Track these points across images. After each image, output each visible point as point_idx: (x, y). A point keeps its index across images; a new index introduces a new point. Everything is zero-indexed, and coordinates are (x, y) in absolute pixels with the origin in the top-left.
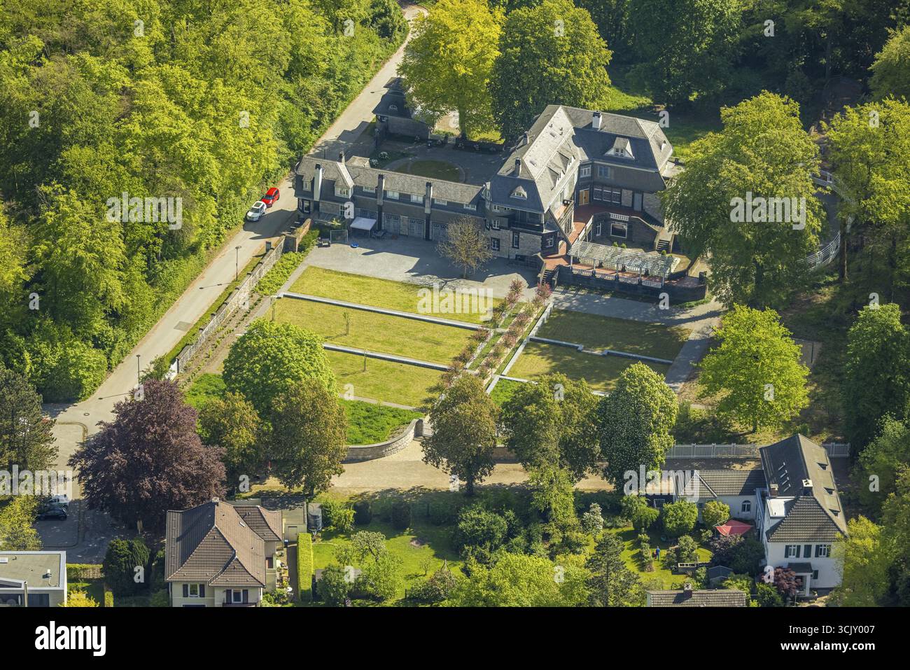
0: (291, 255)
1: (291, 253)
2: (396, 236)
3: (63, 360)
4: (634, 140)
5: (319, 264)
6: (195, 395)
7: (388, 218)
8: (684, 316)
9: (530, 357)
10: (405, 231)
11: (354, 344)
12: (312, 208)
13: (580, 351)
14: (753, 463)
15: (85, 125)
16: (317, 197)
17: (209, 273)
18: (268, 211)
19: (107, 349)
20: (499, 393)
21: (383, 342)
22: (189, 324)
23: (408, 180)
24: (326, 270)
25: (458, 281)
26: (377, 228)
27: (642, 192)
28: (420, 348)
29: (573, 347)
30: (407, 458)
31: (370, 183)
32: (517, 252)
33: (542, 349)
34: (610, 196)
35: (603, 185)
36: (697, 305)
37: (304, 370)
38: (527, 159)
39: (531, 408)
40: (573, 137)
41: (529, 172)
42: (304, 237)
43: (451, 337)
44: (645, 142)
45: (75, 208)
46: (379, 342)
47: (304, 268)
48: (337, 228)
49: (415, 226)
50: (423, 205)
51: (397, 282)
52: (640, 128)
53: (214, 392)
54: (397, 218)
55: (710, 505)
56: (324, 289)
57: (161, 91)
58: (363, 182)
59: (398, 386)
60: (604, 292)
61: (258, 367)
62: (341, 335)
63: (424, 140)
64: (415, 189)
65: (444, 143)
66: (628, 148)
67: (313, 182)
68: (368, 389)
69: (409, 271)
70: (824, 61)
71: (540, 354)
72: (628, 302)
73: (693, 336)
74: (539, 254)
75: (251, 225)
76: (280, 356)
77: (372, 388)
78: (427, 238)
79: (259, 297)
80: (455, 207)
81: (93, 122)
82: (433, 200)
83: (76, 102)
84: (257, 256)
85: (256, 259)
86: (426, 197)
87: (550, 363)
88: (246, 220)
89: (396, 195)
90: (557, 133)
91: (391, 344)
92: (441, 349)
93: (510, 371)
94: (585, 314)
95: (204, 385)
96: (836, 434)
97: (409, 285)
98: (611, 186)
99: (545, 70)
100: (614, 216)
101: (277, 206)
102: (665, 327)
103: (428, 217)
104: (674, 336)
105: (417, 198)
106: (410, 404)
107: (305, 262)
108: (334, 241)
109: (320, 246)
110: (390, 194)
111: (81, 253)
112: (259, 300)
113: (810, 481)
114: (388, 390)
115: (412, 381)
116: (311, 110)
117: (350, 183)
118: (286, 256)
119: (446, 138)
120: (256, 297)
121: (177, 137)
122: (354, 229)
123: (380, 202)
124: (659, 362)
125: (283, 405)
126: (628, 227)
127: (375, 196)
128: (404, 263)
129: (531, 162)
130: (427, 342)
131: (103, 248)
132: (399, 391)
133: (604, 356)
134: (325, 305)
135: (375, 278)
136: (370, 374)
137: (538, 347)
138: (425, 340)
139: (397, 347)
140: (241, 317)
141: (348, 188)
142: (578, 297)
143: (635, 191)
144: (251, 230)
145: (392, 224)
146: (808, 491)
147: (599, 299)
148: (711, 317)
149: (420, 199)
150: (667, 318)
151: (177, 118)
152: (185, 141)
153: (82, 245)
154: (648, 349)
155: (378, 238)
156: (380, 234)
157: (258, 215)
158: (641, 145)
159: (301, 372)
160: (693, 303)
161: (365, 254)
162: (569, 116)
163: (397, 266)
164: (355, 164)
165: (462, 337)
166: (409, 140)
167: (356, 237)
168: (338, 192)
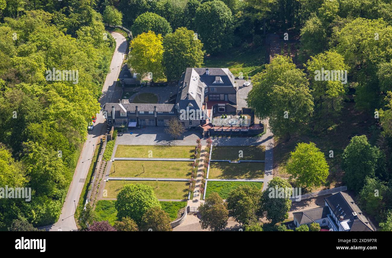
0: (111, 142)
1: (110, 141)
2: (145, 127)
3: (48, 210)
4: (222, 77)
5: (122, 143)
6: (99, 211)
7: (141, 120)
8: (260, 141)
9: (213, 169)
10: (147, 124)
11: (148, 176)
12: (112, 122)
13: (230, 163)
14: (314, 199)
15: (33, 114)
16: (114, 118)
17: (83, 155)
18: (95, 125)
19: (60, 199)
20: (209, 187)
21: (158, 173)
22: (84, 179)
23: (146, 106)
24: (125, 146)
25: (174, 141)
26: (138, 125)
27: (227, 94)
28: (173, 173)
29: (227, 161)
30: (188, 224)
31: (132, 110)
32: (191, 126)
33: (216, 165)
34: (215, 97)
35: (213, 94)
36: (262, 135)
37: (149, 202)
38: (190, 92)
39: (241, 202)
40: (200, 79)
41: (192, 97)
42: (113, 134)
43: (182, 166)
44: (227, 76)
45: (40, 150)
46: (157, 173)
47: (117, 146)
48: (124, 128)
49: (152, 122)
50: (154, 114)
51: (152, 146)
52: (223, 72)
53: (105, 209)
54: (144, 120)
55: (313, 225)
56: (127, 154)
57: (57, 94)
58: (130, 109)
59: (172, 192)
60: (228, 136)
61: (132, 205)
62: (142, 173)
63: (139, 85)
64: (150, 109)
65: (146, 85)
66: (221, 80)
67: (111, 113)
68: (161, 195)
69: (155, 140)
70: (261, 29)
71: (216, 167)
72: (237, 138)
73: (267, 149)
74: (200, 126)
75: (91, 131)
76: (140, 199)
77: (163, 194)
78: (156, 125)
79: (105, 163)
80: (166, 113)
81: (35, 112)
82: (157, 112)
83: (27, 105)
84: (98, 145)
85: (98, 146)
86: (154, 111)
87: (222, 170)
88: (88, 130)
89: (143, 112)
90: (195, 79)
91: (162, 173)
92: (180, 172)
93: (209, 176)
94: (224, 147)
95: (100, 206)
96: (337, 181)
97: (158, 146)
98: (216, 94)
99: (183, 55)
100: (219, 105)
101: (97, 122)
102: (255, 146)
103: (156, 118)
104: (260, 150)
105: (151, 112)
106: (179, 199)
107: (116, 144)
108: (124, 133)
109: (119, 136)
110: (140, 112)
111: (48, 169)
112: (106, 164)
113: (355, 213)
114: (169, 194)
115: (176, 188)
116: (98, 82)
117: (125, 111)
118: (108, 142)
119: (147, 83)
120: (105, 162)
121: (69, 112)
122: (130, 127)
123: (137, 115)
124: (260, 162)
125: (147, 219)
126: (225, 108)
127: (135, 114)
128: (152, 137)
129: (191, 93)
130: (174, 170)
131: (56, 164)
132: (173, 194)
133: (239, 163)
134: (131, 161)
135: (144, 146)
136: (160, 189)
137: (214, 164)
138: (173, 169)
139: (164, 174)
140: (102, 172)
141: (125, 113)
142: (219, 140)
143: (225, 94)
144: (92, 134)
145: (142, 123)
146: (356, 217)
147: (227, 139)
148: (269, 139)
149: (152, 112)
150: (254, 142)
151: (66, 104)
152: (73, 113)
153: (47, 165)
154: (253, 157)
155: (139, 129)
156: (139, 127)
157: (92, 127)
158: (225, 78)
159: (149, 203)
160: (261, 135)
161: (136, 136)
162: (197, 71)
163: (149, 139)
164: (125, 103)
165: (186, 165)
166: (133, 86)
167: (131, 130)
168: (121, 115)
